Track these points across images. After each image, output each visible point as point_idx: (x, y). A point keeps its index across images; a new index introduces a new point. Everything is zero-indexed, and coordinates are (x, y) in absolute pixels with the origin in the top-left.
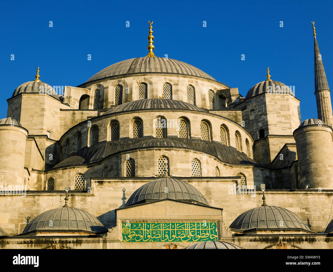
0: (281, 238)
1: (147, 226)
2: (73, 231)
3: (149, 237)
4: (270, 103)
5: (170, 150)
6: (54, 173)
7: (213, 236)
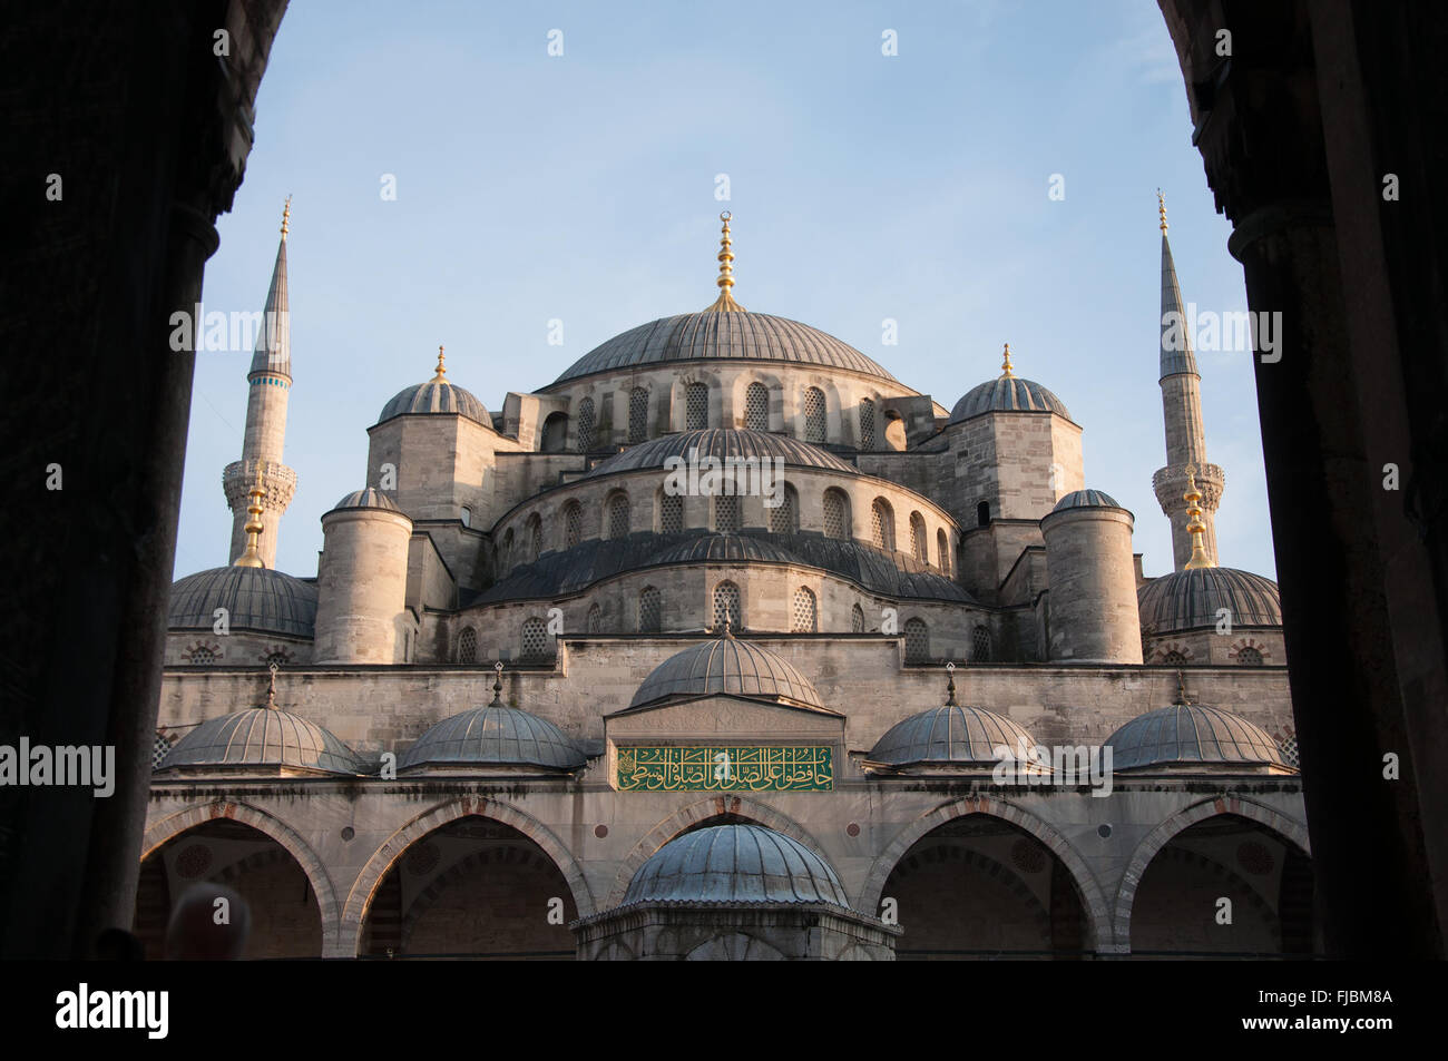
0: (976, 783)
1: (673, 755)
2: (509, 766)
3: (679, 779)
4: (1005, 437)
5: (743, 568)
6: (476, 616)
7: (821, 779)
